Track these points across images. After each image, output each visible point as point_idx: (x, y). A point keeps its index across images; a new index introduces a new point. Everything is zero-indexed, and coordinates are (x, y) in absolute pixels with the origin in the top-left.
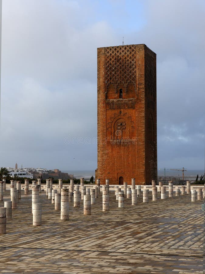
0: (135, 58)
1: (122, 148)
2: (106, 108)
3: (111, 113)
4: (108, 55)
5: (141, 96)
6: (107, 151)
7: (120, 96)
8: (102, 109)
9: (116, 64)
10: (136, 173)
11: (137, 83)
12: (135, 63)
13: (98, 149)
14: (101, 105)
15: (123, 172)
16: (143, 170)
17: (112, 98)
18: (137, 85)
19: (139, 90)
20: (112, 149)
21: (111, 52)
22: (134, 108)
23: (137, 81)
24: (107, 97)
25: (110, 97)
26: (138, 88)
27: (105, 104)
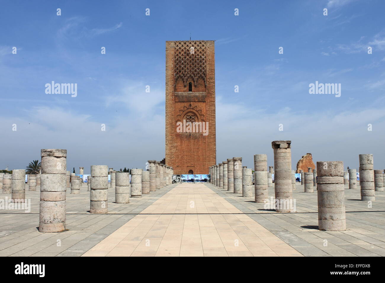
0: (205, 53)
1: (192, 141)
2: (175, 100)
3: (180, 106)
4: (177, 48)
5: (212, 90)
6: (175, 144)
7: (190, 90)
8: (171, 102)
9: (186, 58)
10: (207, 166)
11: (208, 77)
12: (205, 57)
13: (166, 142)
14: (170, 97)
15: (193, 165)
16: (214, 163)
17: (181, 91)
18: (208, 79)
19: (209, 84)
20: (181, 142)
21: (180, 46)
22: (204, 102)
23: (208, 75)
24: (175, 89)
25: (179, 90)
26: (208, 82)
27: (174, 96)
